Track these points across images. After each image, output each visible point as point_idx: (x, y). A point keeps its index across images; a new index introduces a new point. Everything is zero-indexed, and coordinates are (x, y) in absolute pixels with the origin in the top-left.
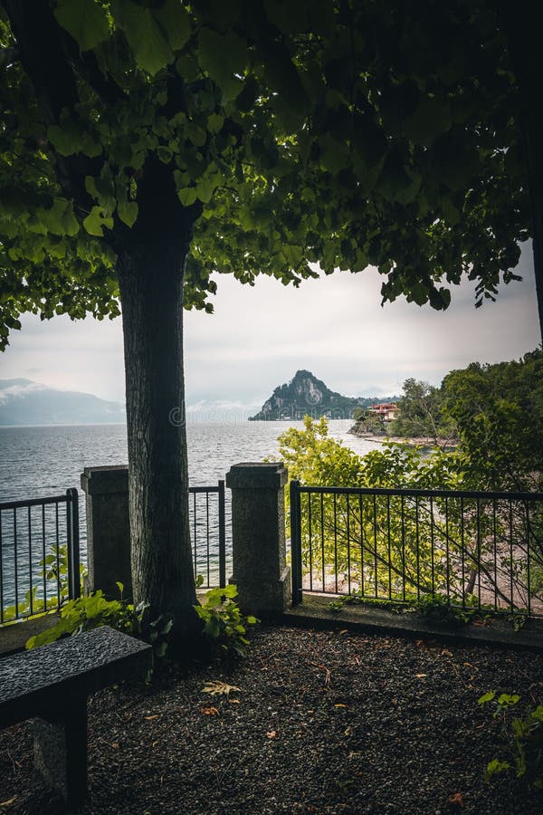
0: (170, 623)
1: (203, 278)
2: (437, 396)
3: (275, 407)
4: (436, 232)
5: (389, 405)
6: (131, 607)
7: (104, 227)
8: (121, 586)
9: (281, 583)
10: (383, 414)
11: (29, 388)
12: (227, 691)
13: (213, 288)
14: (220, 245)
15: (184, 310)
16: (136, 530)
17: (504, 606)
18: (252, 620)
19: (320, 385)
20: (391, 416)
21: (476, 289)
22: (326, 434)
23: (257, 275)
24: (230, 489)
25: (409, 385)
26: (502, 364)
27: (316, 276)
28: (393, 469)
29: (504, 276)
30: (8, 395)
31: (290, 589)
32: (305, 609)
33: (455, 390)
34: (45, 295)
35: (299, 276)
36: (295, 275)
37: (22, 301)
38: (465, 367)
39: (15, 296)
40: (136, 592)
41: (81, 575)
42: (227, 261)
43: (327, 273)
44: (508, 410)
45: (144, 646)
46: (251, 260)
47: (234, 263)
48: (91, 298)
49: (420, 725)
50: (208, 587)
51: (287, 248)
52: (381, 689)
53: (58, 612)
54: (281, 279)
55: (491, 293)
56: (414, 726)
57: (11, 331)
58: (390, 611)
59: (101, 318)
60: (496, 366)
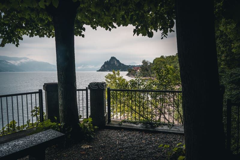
0: (71, 129)
1: (81, 26)
2: (151, 65)
3: (104, 68)
4: (151, 15)
5: (138, 67)
6: (59, 124)
7: (45, 5)
8: (56, 118)
9: (105, 117)
10: (136, 70)
11: (28, 60)
12: (88, 147)
13: (84, 29)
14: (86, 16)
15: (75, 36)
16: (60, 102)
17: (167, 122)
18: (96, 127)
19: (118, 61)
20: (139, 71)
21: (162, 34)
22: (119, 75)
23: (98, 26)
24: (89, 90)
25: (144, 62)
26: (170, 56)
27: (115, 28)
28: (137, 85)
29: (170, 30)
30: (21, 62)
31: (107, 118)
32: (112, 124)
33: (157, 63)
34: (31, 30)
35: (111, 27)
36: (109, 27)
37: (23, 31)
38: (159, 57)
39: (21, 29)
40: (61, 120)
41: (44, 115)
42: (88, 21)
43: (118, 26)
44: (170, 68)
45: (63, 134)
46: (96, 22)
47: (90, 22)
48: (46, 31)
49: (143, 154)
50: (83, 118)
51: (106, 17)
52: (132, 145)
53: (37, 126)
54: (105, 28)
55: (166, 35)
56: (141, 154)
57: (20, 40)
58: (135, 124)
59: (49, 37)
60: (168, 57)
